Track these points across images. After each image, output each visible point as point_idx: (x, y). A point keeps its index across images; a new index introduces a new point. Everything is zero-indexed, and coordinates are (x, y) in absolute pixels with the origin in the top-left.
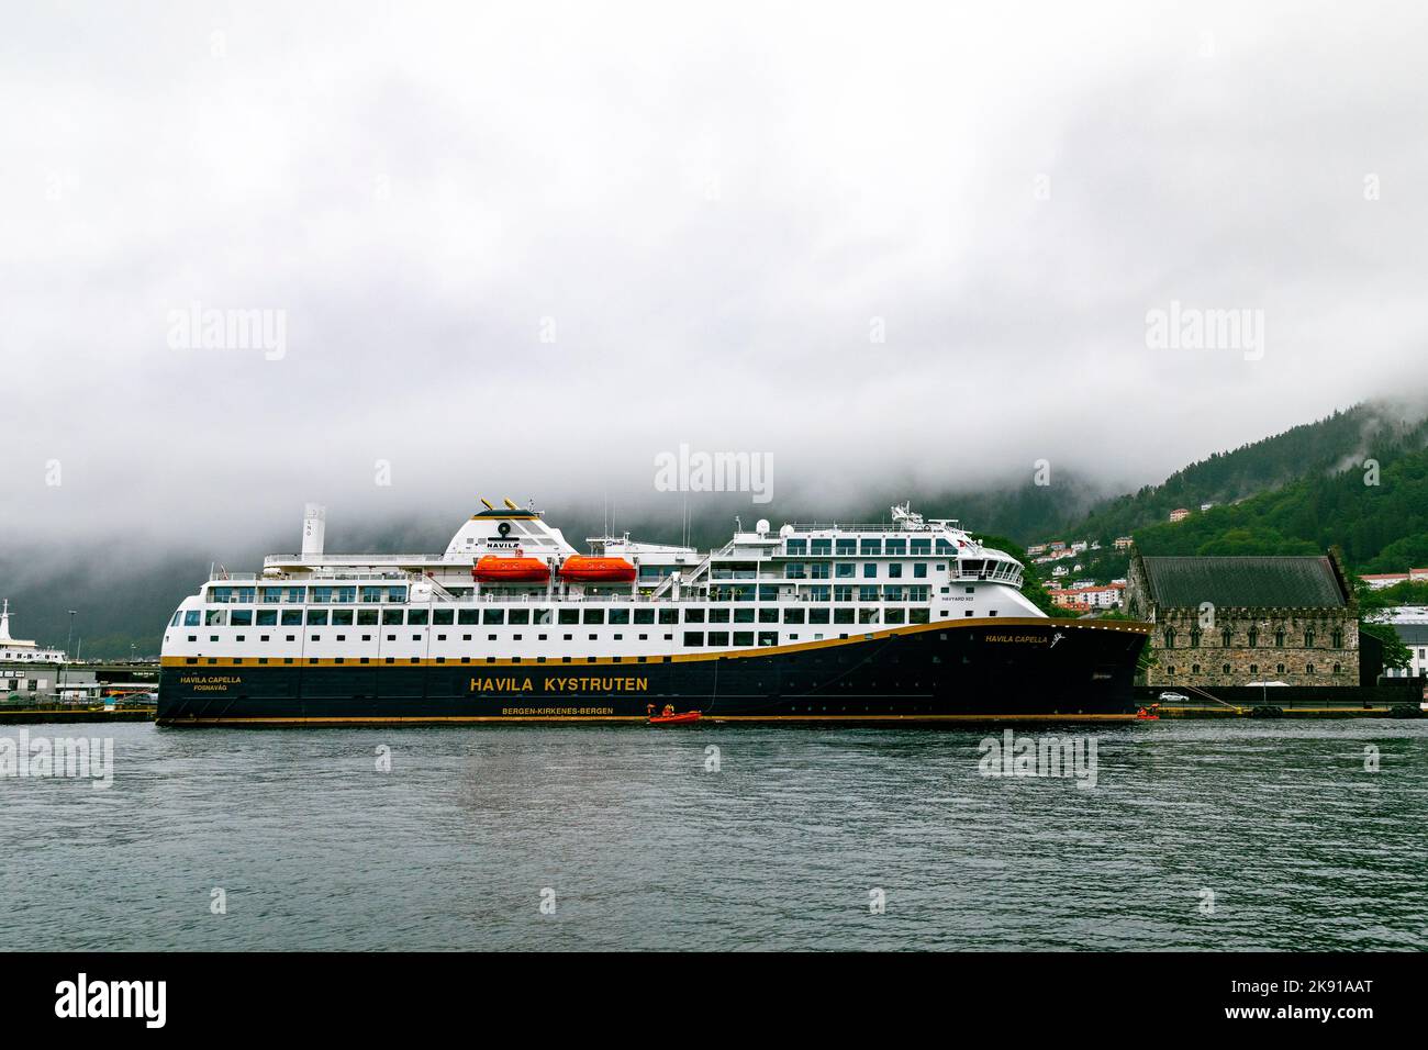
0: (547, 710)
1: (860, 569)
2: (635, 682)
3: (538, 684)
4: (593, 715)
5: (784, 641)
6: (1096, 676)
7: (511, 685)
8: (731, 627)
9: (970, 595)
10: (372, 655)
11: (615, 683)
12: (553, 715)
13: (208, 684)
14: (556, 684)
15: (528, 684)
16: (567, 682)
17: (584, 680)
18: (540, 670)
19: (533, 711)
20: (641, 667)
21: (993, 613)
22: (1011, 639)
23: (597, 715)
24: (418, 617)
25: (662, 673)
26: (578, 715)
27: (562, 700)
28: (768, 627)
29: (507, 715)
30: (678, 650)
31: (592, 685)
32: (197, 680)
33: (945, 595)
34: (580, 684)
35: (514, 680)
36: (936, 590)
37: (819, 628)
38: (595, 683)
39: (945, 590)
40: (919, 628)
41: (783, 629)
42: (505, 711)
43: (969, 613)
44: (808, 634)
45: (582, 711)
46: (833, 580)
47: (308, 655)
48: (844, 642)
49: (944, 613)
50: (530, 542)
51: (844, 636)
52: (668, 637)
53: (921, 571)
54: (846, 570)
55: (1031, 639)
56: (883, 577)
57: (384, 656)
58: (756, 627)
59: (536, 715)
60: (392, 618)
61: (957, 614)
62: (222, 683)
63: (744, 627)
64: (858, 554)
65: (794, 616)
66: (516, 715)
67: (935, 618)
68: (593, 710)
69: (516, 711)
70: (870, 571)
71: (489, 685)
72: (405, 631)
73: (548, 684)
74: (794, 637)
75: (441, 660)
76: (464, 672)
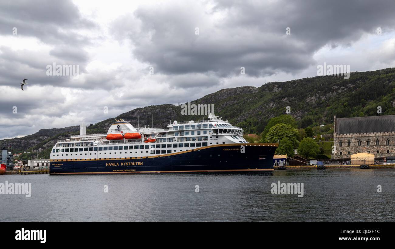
0: (122, 170)
1: (190, 133)
2: (140, 163)
3: (120, 164)
4: (131, 171)
5: (173, 152)
6: (260, 159)
7: (114, 164)
8: (161, 149)
9: (217, 138)
10: (87, 158)
11: (136, 163)
12: (123, 171)
13: (57, 165)
14: (123, 164)
15: (118, 164)
16: (126, 164)
17: (129, 163)
18: (120, 161)
19: (119, 171)
20: (141, 160)
21: (224, 143)
22: (230, 150)
23: (132, 171)
24: (96, 149)
25: (146, 161)
26: (128, 171)
27: (125, 168)
28: (169, 149)
29: (114, 172)
30: (149, 155)
31: (131, 164)
32: (55, 165)
33: (211, 139)
34: (128, 164)
36: (209, 138)
37: (181, 148)
38: (132, 164)
39: (211, 137)
40: (205, 147)
41: (172, 149)
42: (113, 171)
43: (217, 143)
44: (178, 150)
45: (129, 170)
46: (184, 136)
47: (75, 158)
48: (187, 152)
49: (211, 143)
50: (124, 129)
51: (187, 150)
52: (147, 152)
53: (205, 133)
54: (187, 133)
55: (236, 149)
56: (196, 135)
57: (89, 158)
58: (166, 149)
59: (120, 171)
60: (91, 149)
61: (214, 144)
62: (59, 165)
63: (164, 149)
64: (190, 129)
65: (175, 146)
66: (115, 172)
67: (209, 145)
68: (131, 170)
69: (115, 170)
70: (193, 134)
71: (110, 165)
72: (93, 152)
73: (122, 164)
74: (175, 151)
75: (100, 159)
76: (105, 162)
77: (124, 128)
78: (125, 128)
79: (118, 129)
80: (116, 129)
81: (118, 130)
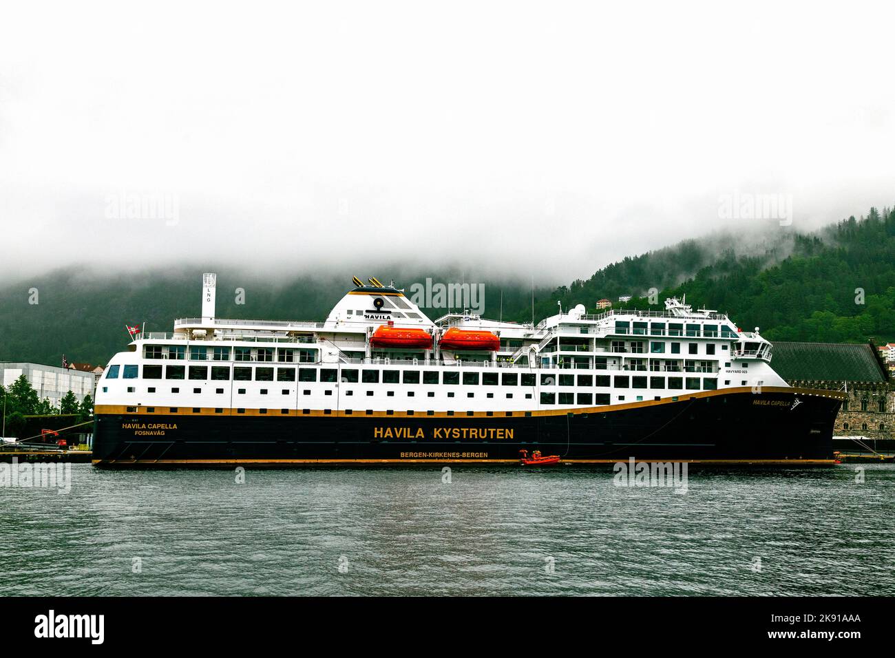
0: (437, 454)
1: (668, 347)
2: (504, 432)
3: (428, 432)
4: (473, 458)
5: (614, 401)
6: (812, 431)
7: (407, 433)
8: (576, 389)
9: (745, 369)
10: (291, 407)
11: (489, 433)
12: (441, 458)
13: (147, 429)
14: (442, 433)
15: (420, 433)
16: (451, 431)
17: (465, 430)
18: (430, 422)
19: (425, 455)
20: (508, 420)
23: (475, 458)
24: (329, 375)
25: (524, 424)
26: (461, 458)
27: (448, 446)
28: (603, 390)
29: (405, 458)
30: (535, 406)
31: (471, 434)
32: (138, 426)
33: (728, 368)
34: (461, 433)
35: (409, 429)
36: (722, 365)
37: (640, 392)
38: (474, 432)
39: (728, 365)
40: (710, 393)
41: (613, 392)
42: (402, 455)
43: (744, 383)
44: (631, 396)
45: (464, 455)
46: (650, 355)
47: (236, 406)
48: (658, 403)
49: (727, 382)
50: (399, 315)
51: (657, 398)
52: (529, 396)
53: (711, 350)
54: (658, 347)
55: (780, 403)
56: (684, 354)
57: (301, 408)
58: (594, 390)
59: (428, 458)
60: (308, 375)
61: (736, 383)
62: (160, 429)
63: (585, 390)
64: (667, 335)
65: (621, 382)
66: (411, 458)
67: (721, 385)
68: (473, 454)
69: (411, 454)
70: (676, 349)
71: (389, 433)
72: (318, 387)
73: (436, 433)
74: (621, 398)
75: (349, 412)
76: (369, 422)
77: (397, 310)
78: (403, 311)
79: (378, 311)
80: (367, 311)
81: (374, 315)
